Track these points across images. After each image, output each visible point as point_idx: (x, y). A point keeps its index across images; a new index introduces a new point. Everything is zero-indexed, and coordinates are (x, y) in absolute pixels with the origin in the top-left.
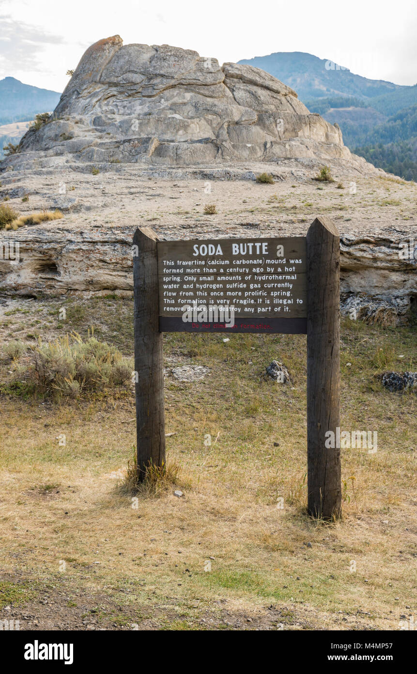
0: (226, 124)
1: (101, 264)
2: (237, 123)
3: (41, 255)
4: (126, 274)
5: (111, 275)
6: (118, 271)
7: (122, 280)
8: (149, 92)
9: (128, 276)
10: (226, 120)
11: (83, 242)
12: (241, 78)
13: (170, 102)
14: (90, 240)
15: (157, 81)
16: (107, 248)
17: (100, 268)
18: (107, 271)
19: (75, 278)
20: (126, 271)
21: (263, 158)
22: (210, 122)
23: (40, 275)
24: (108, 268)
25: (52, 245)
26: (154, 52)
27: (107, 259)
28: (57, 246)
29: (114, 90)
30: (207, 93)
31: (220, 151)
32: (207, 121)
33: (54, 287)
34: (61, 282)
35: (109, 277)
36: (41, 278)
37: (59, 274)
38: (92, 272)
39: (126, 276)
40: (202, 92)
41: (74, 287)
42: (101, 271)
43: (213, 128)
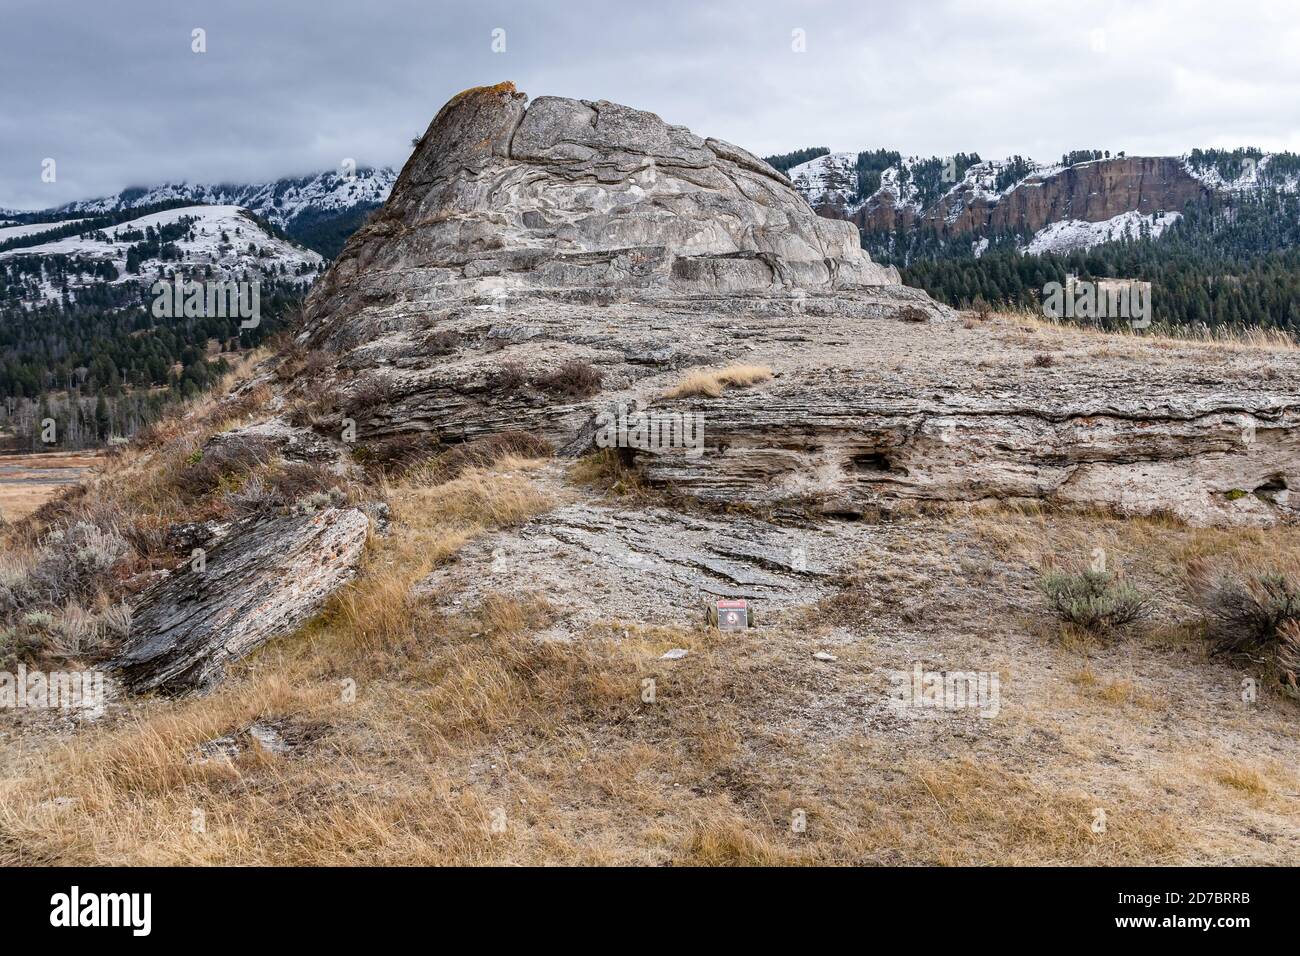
0: (750, 230)
1: (998, 452)
2: (764, 229)
3: (866, 439)
4: (1037, 469)
5: (1014, 471)
6: (1024, 464)
7: (1029, 479)
8: (609, 174)
9: (1039, 472)
10: (749, 223)
11: (954, 414)
12: (734, 160)
13: (650, 191)
14: (966, 410)
15: (619, 157)
16: (1001, 423)
17: (995, 459)
18: (1008, 465)
19: (942, 479)
20: (1036, 465)
21: (830, 284)
22: (726, 226)
23: (857, 476)
24: (1009, 460)
25: (897, 421)
26: (593, 113)
27: (1011, 441)
28: (910, 422)
29: (538, 171)
30: (700, 180)
31: (776, 272)
32: (722, 224)
33: (896, 496)
34: (911, 486)
35: (1010, 475)
36: (860, 480)
37: (907, 473)
38: (979, 467)
39: (1036, 473)
40: (693, 178)
41: (934, 495)
42: (998, 465)
43: (732, 236)
